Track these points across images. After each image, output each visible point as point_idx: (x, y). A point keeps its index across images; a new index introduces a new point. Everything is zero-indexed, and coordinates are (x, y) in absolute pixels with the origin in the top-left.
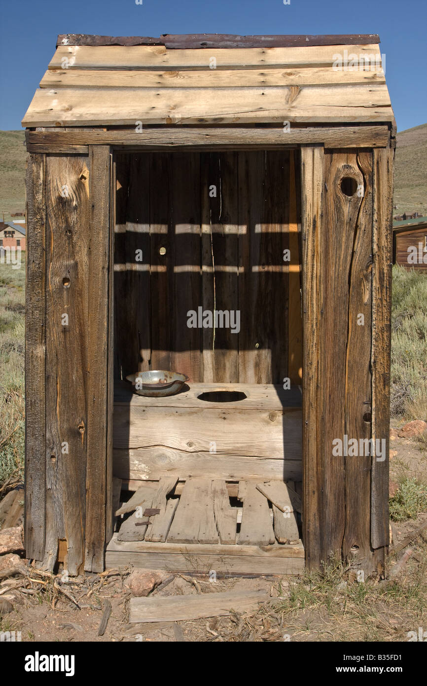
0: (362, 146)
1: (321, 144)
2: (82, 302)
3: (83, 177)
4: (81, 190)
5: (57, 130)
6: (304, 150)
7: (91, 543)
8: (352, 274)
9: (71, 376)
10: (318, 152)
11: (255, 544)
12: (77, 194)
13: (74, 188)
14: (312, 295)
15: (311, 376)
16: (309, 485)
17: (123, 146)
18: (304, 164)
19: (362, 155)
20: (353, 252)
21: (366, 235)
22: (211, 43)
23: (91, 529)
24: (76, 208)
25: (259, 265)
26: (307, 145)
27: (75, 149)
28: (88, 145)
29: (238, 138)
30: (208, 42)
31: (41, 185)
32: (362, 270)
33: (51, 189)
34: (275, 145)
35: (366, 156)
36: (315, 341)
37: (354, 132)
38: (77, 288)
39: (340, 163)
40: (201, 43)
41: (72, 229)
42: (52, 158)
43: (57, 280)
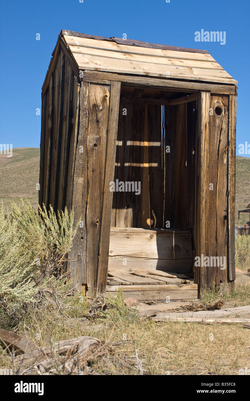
0: (225, 93)
1: (209, 91)
2: (102, 157)
3: (106, 96)
4: (105, 102)
5: (96, 72)
6: (203, 93)
7: (100, 284)
8: (220, 150)
9: (94, 194)
10: (208, 94)
11: (175, 284)
12: (103, 103)
13: (102, 100)
14: (204, 158)
15: (203, 197)
16: (202, 250)
17: (126, 83)
18: (202, 99)
19: (224, 98)
20: (220, 140)
21: (225, 133)
22: (137, 44)
23: (101, 276)
24: (101, 110)
25: (129, 162)
26: (204, 91)
27: (104, 82)
28: (111, 81)
29: (176, 85)
30: (135, 43)
31: (87, 97)
32: (224, 149)
33: (91, 100)
34: (190, 89)
35: (226, 98)
36: (205, 180)
37: (222, 87)
38: (100, 150)
39: (216, 100)
40: (133, 43)
41: (99, 121)
42: (92, 85)
43: (91, 144)
